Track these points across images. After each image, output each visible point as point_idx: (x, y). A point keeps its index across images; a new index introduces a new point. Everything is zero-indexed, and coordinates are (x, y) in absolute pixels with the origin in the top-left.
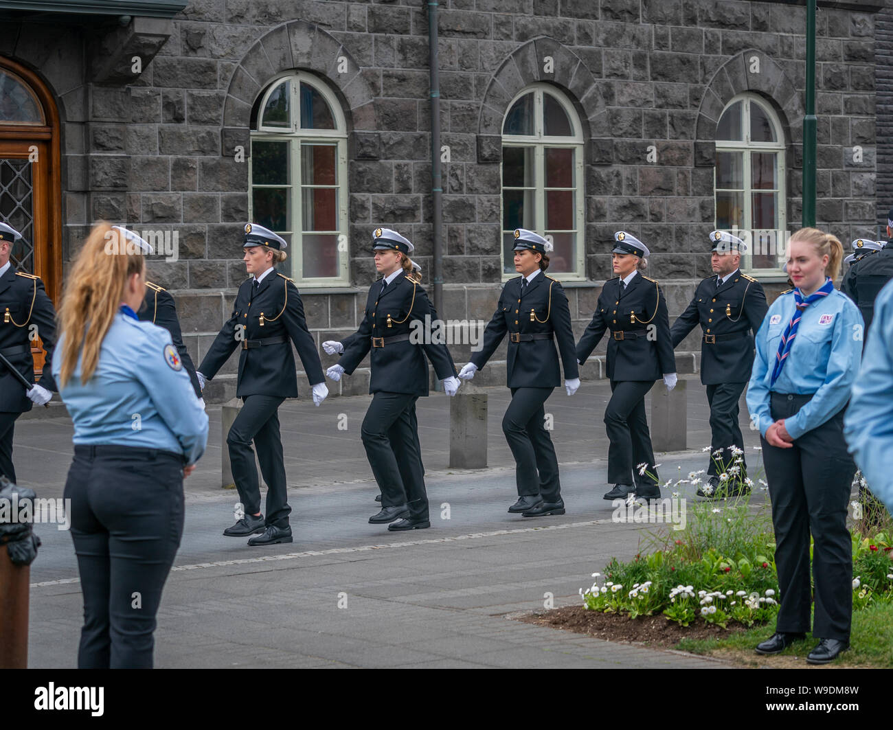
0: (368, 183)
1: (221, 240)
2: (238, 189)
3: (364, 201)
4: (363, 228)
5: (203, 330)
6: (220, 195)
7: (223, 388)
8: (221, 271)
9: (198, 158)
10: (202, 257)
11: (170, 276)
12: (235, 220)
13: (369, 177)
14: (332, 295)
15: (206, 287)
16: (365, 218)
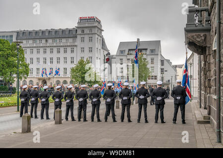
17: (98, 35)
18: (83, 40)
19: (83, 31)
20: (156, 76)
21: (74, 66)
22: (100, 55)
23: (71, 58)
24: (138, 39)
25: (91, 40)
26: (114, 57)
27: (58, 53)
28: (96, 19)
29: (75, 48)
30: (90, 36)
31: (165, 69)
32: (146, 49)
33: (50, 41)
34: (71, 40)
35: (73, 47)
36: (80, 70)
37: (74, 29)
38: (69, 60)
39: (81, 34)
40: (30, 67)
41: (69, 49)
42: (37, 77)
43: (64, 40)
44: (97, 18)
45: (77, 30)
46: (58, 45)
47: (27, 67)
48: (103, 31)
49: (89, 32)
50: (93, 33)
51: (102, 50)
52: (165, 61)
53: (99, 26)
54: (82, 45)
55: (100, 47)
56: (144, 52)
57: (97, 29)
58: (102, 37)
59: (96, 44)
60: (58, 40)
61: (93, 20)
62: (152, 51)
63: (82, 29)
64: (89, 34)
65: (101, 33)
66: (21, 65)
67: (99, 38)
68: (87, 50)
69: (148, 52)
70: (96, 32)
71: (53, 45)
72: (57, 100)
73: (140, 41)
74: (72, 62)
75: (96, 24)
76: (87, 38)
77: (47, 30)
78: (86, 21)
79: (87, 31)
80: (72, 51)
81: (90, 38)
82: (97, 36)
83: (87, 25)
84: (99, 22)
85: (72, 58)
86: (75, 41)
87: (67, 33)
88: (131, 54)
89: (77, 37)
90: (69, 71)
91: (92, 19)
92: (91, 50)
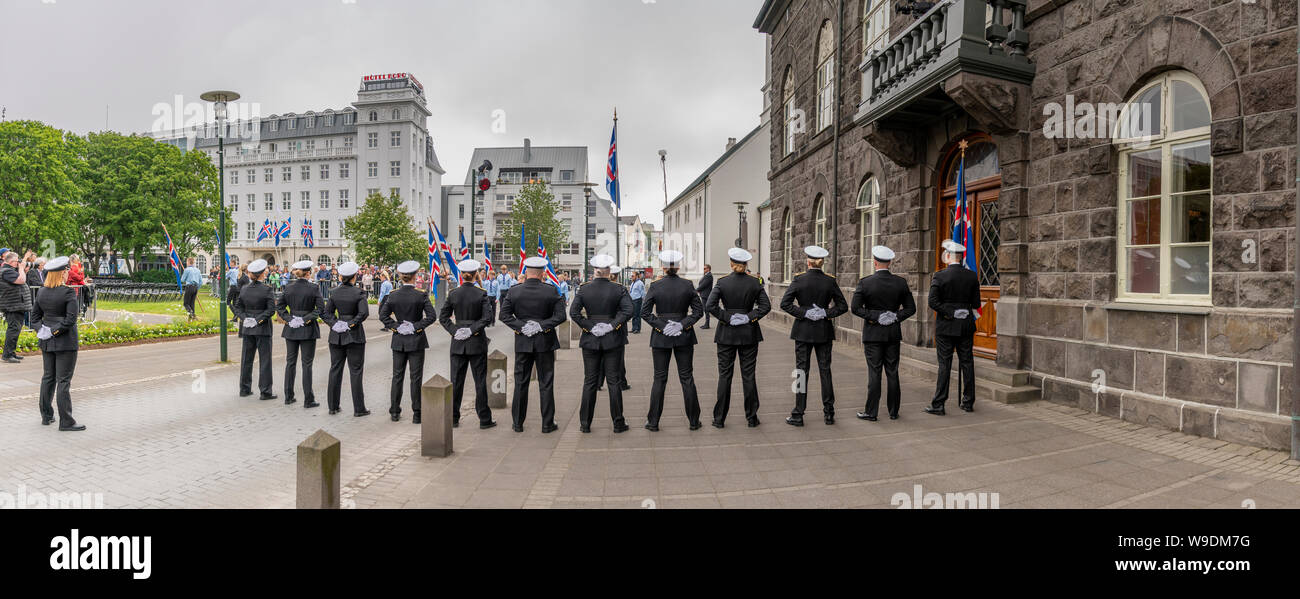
0: (1226, 182)
1: (1089, 254)
2: (1102, 205)
3: (1223, 205)
4: (1221, 237)
5: (1070, 337)
6: (1089, 212)
7: (1078, 394)
8: (1087, 284)
9: (1075, 180)
10: (1074, 270)
11: (1052, 286)
12: (1100, 235)
13: (1227, 174)
14: (1179, 314)
15: (1075, 298)
16: (1225, 225)
17: (417, 127)
18: (373, 141)
19: (374, 116)
20: (576, 246)
21: (352, 212)
22: (422, 183)
23: (341, 192)
24: (527, 141)
25: (396, 139)
26: (454, 190)
27: (304, 178)
28: (410, 82)
29: (352, 164)
30: (396, 128)
31: (598, 227)
32: (549, 170)
33: (282, 147)
34: (339, 142)
35: (346, 161)
36: (374, 225)
37: (348, 109)
38: (334, 199)
39: (367, 125)
40: (235, 217)
41: (334, 169)
42: (250, 245)
43: (320, 144)
44: (413, 78)
45: (355, 114)
46: (306, 156)
47: (228, 217)
48: (429, 114)
49: (389, 118)
50: (402, 119)
51: (426, 171)
52: (598, 203)
53: (418, 101)
54: (372, 155)
55: (421, 160)
56: (543, 176)
57: (413, 109)
58: (425, 132)
59: (412, 152)
60: (304, 143)
61: (403, 84)
62: (567, 174)
63: (373, 109)
64: (389, 123)
65: (423, 120)
66: (210, 210)
67: (420, 135)
68: (384, 169)
69: (555, 177)
70: (412, 118)
71: (290, 158)
72: (407, 328)
73: (532, 146)
74: (344, 204)
75: (411, 95)
76: (384, 134)
77: (274, 117)
78: (383, 85)
79: (385, 115)
80: (344, 174)
81: (393, 134)
82: (413, 130)
83: (384, 98)
84: (419, 90)
85: (344, 193)
86: (348, 146)
87: (329, 122)
88: (507, 183)
89: (356, 133)
90: (335, 230)
91: (401, 81)
92: (396, 169)
